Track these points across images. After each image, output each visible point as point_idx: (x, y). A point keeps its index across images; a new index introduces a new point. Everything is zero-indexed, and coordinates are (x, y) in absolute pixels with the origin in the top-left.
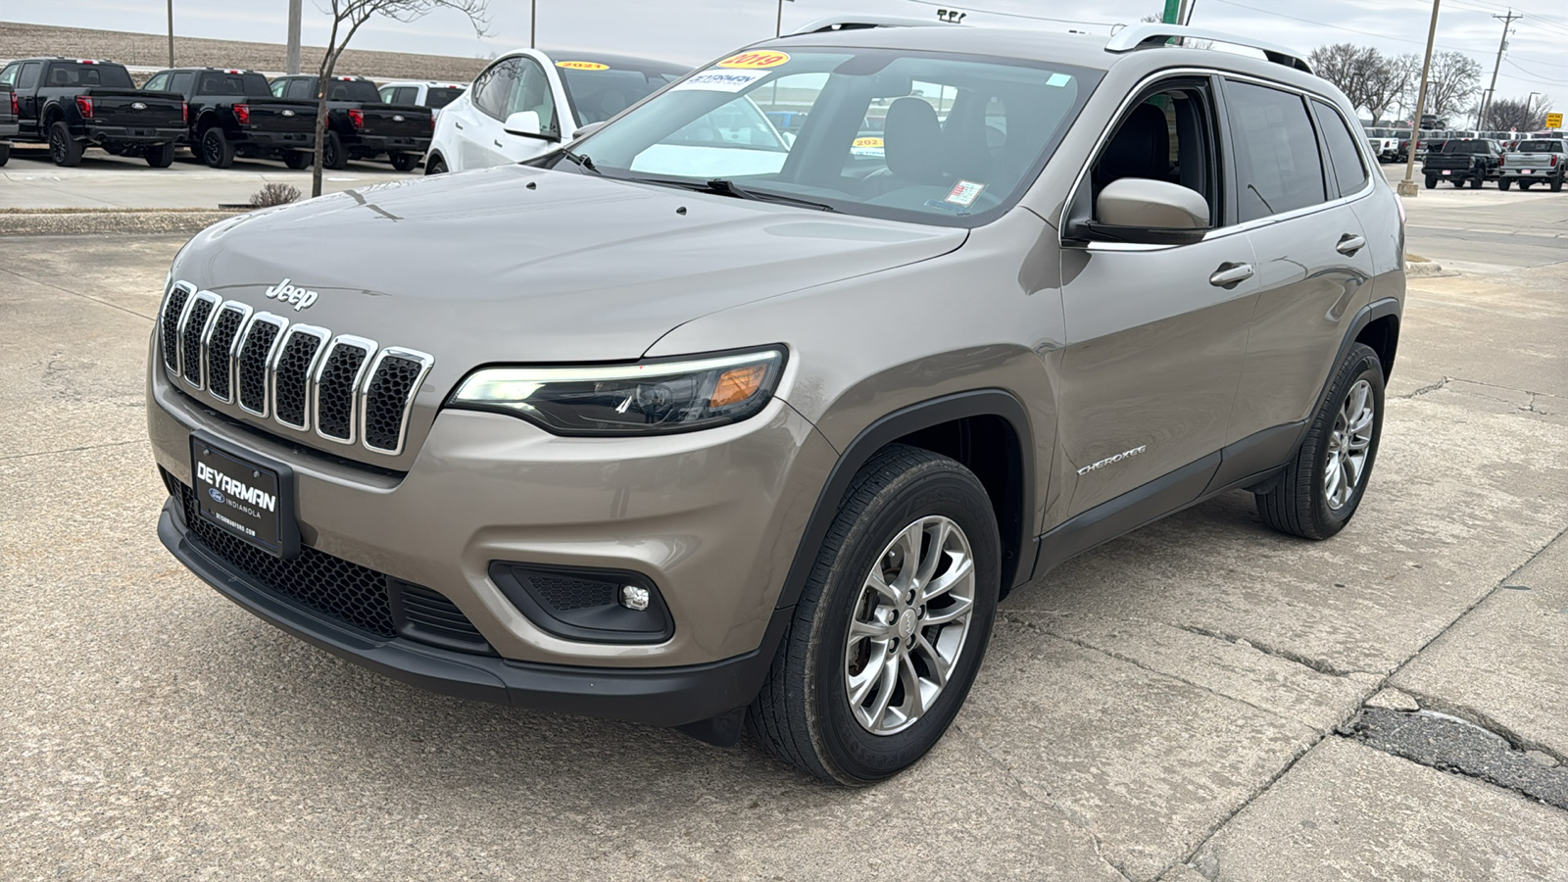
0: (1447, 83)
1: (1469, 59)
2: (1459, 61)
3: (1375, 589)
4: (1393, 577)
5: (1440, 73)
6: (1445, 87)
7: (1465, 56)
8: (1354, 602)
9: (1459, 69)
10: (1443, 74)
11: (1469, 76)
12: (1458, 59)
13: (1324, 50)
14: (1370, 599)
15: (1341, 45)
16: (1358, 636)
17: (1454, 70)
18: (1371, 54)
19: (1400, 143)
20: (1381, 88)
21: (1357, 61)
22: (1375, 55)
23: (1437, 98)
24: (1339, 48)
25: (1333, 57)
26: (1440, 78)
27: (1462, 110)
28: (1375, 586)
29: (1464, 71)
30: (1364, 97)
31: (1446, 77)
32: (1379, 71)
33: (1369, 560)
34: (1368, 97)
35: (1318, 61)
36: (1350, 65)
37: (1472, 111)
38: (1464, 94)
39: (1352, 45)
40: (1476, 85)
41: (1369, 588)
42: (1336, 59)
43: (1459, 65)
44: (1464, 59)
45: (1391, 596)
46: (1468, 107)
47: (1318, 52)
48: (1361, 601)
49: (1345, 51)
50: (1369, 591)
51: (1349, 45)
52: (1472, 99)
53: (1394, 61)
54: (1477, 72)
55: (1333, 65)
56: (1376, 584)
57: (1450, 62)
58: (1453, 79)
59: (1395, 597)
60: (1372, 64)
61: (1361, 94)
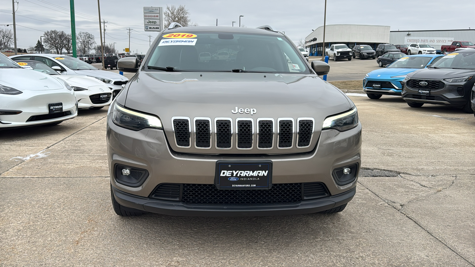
0: (86, 41)
1: (90, 34)
2: (88, 35)
5: (83, 38)
6: (86, 42)
7: (89, 33)
9: (88, 37)
10: (84, 38)
11: (91, 39)
12: (87, 34)
13: (48, 32)
15: (53, 30)
17: (87, 37)
18: (62, 33)
19: (88, 58)
20: (68, 43)
21: (59, 35)
22: (64, 33)
23: (84, 45)
24: (53, 31)
25: (51, 34)
26: (84, 40)
27: (92, 48)
29: (90, 37)
30: (64, 46)
31: (85, 39)
32: (66, 38)
34: (65, 46)
35: (47, 35)
36: (57, 36)
37: (95, 48)
38: (91, 44)
39: (56, 30)
40: (94, 41)
42: (52, 35)
43: (88, 36)
44: (89, 34)
46: (93, 47)
47: (46, 32)
49: (54, 32)
51: (55, 30)
52: (94, 45)
53: (69, 35)
54: (93, 38)
55: (52, 37)
57: (85, 35)
58: (87, 39)
60: (63, 36)
61: (62, 45)
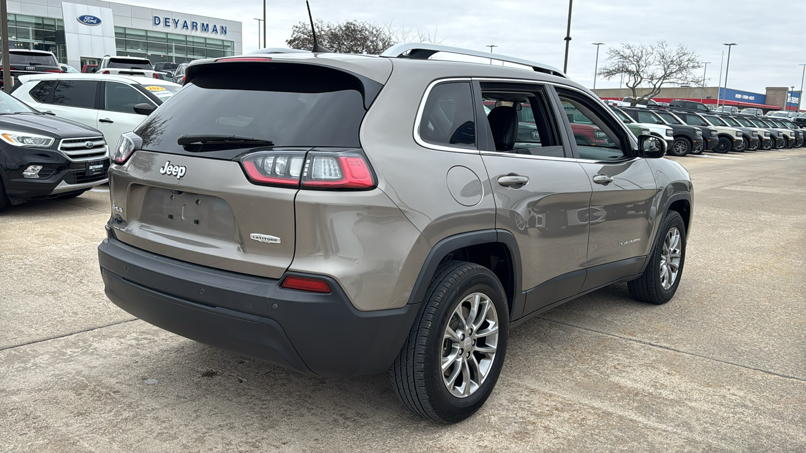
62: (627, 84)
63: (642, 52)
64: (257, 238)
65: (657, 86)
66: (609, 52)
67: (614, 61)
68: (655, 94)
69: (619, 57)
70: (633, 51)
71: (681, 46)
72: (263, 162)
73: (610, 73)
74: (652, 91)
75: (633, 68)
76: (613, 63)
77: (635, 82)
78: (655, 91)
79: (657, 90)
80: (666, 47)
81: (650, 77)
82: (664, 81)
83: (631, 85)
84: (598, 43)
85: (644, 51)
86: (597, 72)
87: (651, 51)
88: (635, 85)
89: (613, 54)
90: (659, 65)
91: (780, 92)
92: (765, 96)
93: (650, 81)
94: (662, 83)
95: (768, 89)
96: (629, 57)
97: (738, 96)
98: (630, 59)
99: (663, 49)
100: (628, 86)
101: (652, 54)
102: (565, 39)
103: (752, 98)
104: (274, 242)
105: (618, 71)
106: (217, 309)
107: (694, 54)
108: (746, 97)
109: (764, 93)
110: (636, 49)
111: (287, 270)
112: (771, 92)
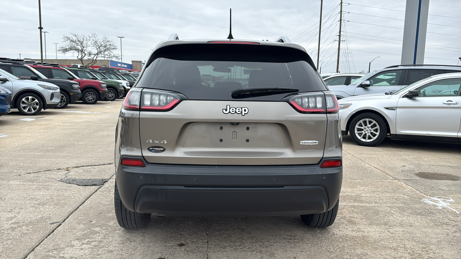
3: (105, 208)
4: (99, 214)
8: (111, 202)
14: (106, 204)
16: (108, 194)
28: (105, 209)
33: (109, 218)
41: (107, 208)
45: (100, 207)
48: (109, 203)
50: (107, 207)
56: (105, 210)
59: (99, 207)
62: (77, 57)
63: (83, 39)
64: (305, 143)
65: (94, 59)
66: (63, 37)
67: (67, 43)
68: (94, 63)
69: (70, 41)
70: (78, 38)
71: (105, 37)
72: (302, 101)
73: (65, 50)
74: (91, 61)
75: (79, 47)
76: (67, 44)
77: (82, 56)
78: (93, 61)
79: (95, 61)
80: (96, 37)
81: (89, 53)
82: (98, 56)
83: (80, 57)
84: (44, 32)
85: (85, 38)
86: (57, 50)
87: (89, 38)
88: (82, 57)
89: (66, 39)
90: (93, 47)
91: (138, 64)
92: (131, 65)
93: (89, 55)
94: (97, 57)
95: (132, 61)
96: (76, 41)
97: (119, 65)
98: (76, 42)
99: (95, 38)
100: (78, 58)
101: (90, 40)
102: (39, 28)
103: (126, 66)
104: (315, 144)
105: (71, 49)
106: (285, 188)
107: (112, 42)
108: (123, 65)
109: (131, 63)
110: (80, 37)
111: (322, 158)
112: (134, 63)
